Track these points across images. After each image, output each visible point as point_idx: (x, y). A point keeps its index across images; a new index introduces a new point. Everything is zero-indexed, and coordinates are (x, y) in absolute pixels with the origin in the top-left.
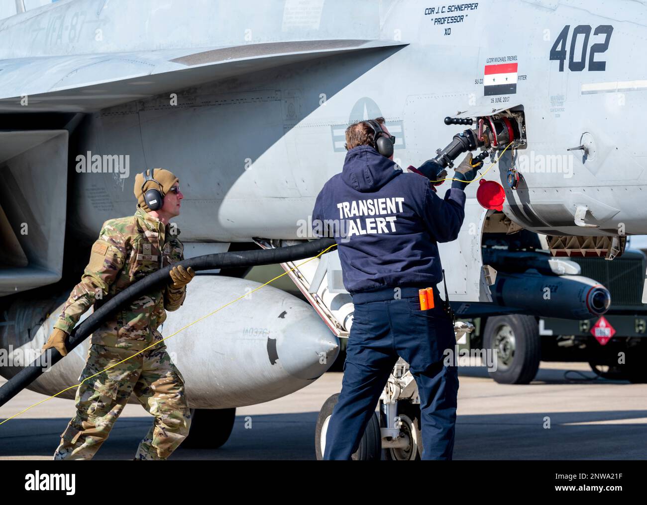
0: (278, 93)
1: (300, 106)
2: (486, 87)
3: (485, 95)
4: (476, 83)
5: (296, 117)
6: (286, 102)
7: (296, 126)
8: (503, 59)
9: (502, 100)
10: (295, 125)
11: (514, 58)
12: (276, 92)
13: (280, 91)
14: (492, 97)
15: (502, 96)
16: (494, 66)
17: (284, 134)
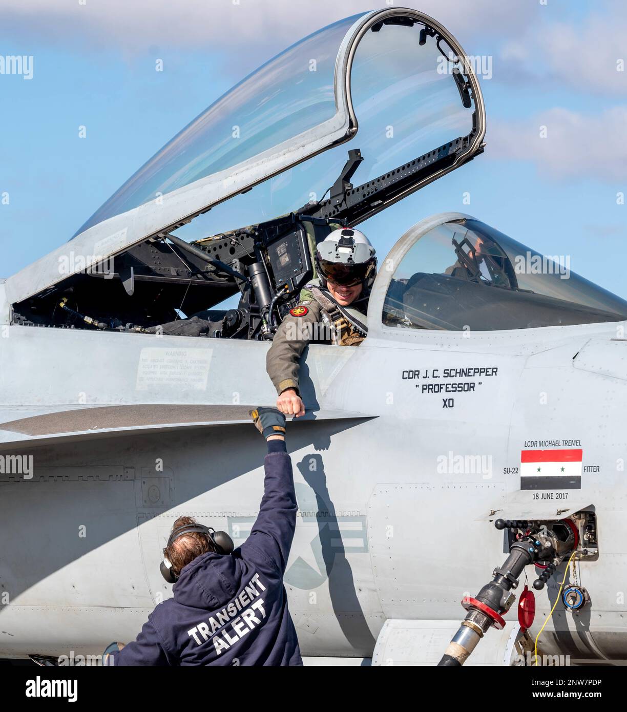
0: (129, 470)
1: (171, 489)
2: (523, 479)
3: (522, 488)
4: (506, 471)
5: (163, 502)
6: (144, 483)
7: (161, 515)
8: (555, 443)
9: (555, 496)
10: (158, 514)
11: (575, 442)
12: (126, 470)
13: (132, 468)
14: (535, 491)
15: (555, 492)
16: (540, 451)
17: (138, 524)
